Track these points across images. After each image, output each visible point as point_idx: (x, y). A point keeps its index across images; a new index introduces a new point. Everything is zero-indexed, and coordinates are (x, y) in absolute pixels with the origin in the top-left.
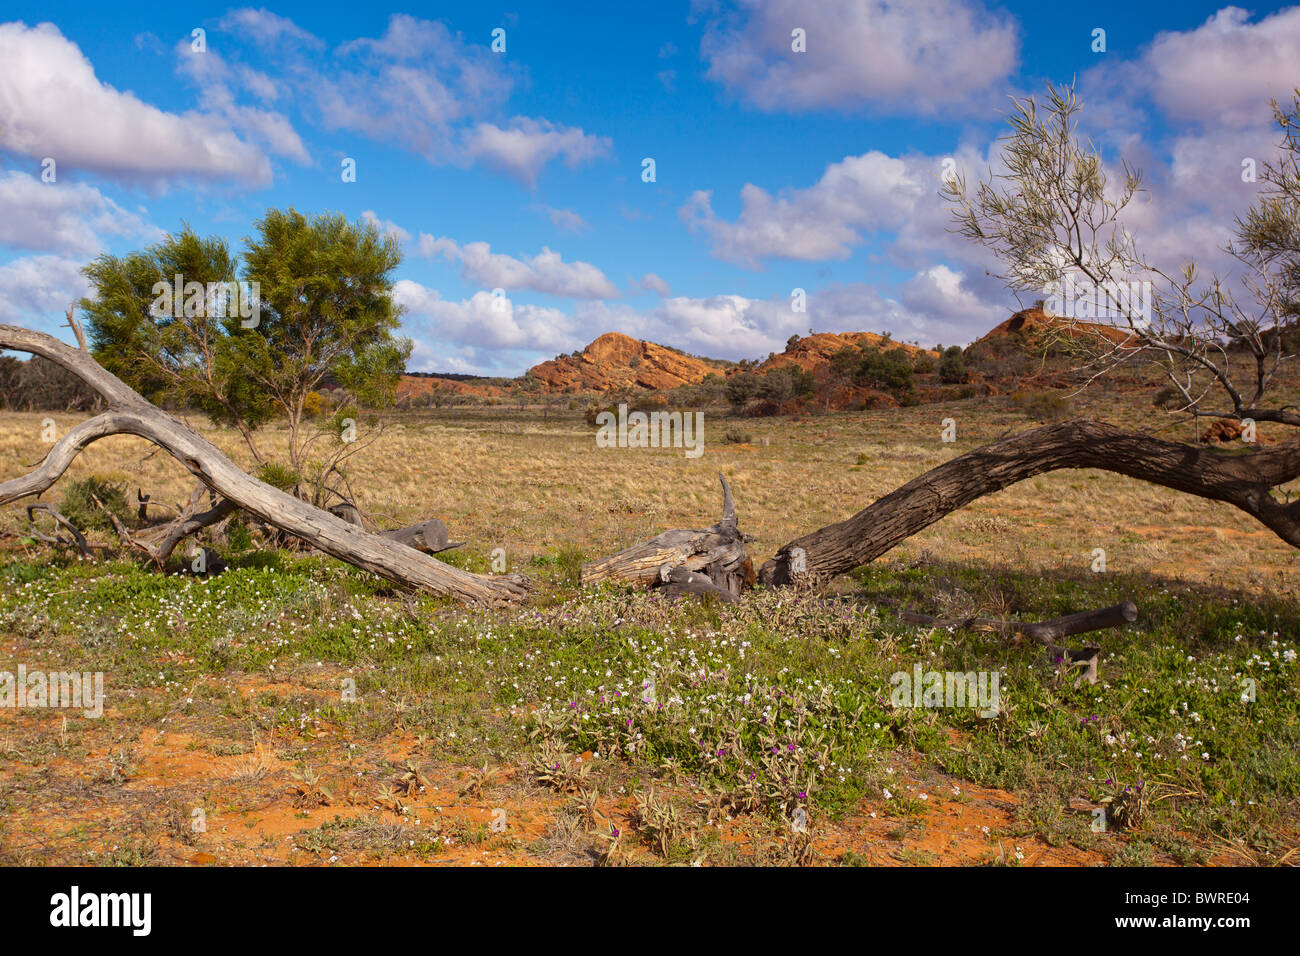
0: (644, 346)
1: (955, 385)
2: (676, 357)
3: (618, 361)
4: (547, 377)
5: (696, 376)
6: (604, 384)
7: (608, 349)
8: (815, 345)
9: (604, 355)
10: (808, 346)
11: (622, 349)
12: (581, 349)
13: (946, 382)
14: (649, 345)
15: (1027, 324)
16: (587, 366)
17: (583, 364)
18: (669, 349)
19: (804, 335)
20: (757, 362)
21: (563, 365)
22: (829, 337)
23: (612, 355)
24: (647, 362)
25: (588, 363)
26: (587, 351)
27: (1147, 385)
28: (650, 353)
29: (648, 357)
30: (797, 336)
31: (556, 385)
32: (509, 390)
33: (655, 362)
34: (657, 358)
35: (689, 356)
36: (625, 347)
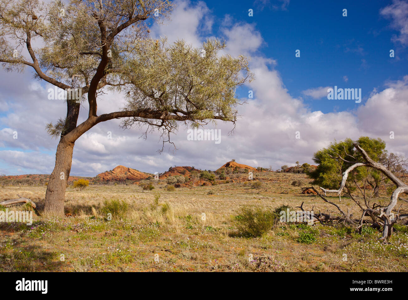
0: (129, 169)
1: (223, 180)
2: (137, 172)
3: (122, 173)
4: (102, 177)
5: (142, 177)
6: (118, 179)
7: (119, 170)
8: (176, 170)
9: (118, 171)
10: (175, 170)
11: (123, 170)
12: (112, 170)
13: (221, 179)
14: (130, 169)
15: (230, 165)
16: (113, 174)
17: (112, 174)
18: (135, 170)
19: (173, 167)
20: (162, 173)
21: (107, 174)
22: (180, 167)
23: (120, 171)
24: (129, 173)
25: (114, 173)
26: (113, 170)
27: (270, 180)
28: (130, 171)
29: (129, 172)
30: (172, 167)
31: (105, 179)
32: (92, 180)
33: (131, 173)
34: (132, 172)
35: (140, 172)
36: (124, 169)
